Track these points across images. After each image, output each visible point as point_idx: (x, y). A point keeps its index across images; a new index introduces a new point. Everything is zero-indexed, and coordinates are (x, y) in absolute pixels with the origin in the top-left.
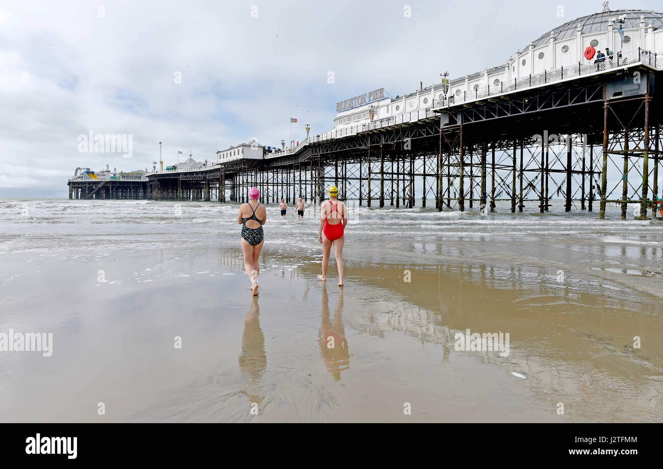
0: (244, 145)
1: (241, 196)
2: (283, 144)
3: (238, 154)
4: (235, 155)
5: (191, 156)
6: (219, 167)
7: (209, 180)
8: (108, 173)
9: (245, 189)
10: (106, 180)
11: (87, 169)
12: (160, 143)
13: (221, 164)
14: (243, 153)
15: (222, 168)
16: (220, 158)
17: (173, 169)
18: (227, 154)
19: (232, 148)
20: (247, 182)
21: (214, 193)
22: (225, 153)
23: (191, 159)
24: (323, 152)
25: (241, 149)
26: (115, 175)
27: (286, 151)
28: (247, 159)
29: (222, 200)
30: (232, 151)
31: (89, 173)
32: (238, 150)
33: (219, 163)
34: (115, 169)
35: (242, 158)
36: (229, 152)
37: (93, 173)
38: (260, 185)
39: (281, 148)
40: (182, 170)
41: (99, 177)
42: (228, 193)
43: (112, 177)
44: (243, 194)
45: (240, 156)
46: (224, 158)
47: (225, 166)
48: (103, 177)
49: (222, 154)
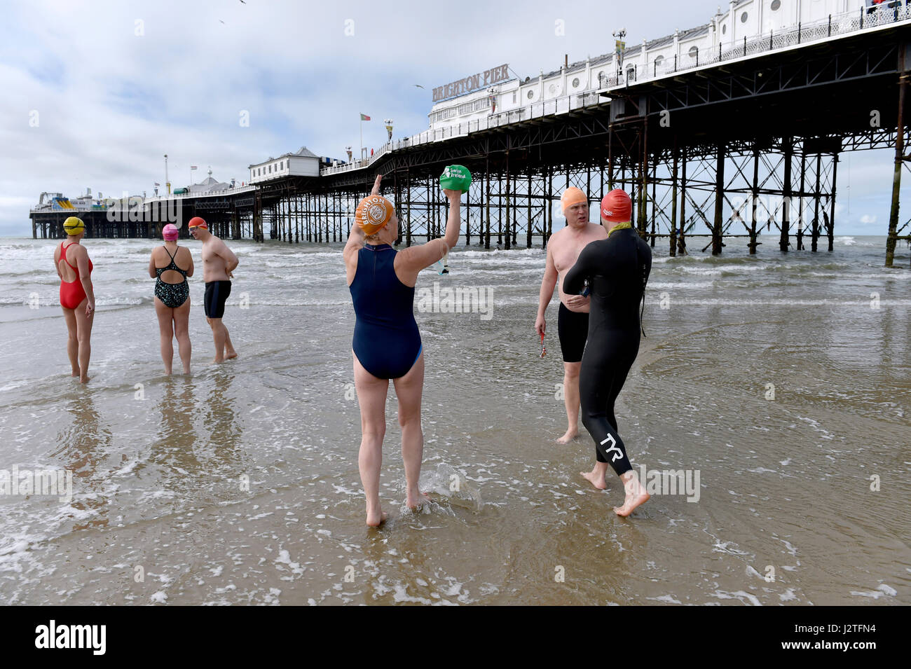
0: (289, 156)
1: (286, 231)
2: (350, 154)
3: (282, 169)
4: (276, 170)
5: (210, 173)
6: (254, 188)
7: (238, 210)
8: (90, 200)
9: (293, 223)
10: (86, 211)
11: (58, 194)
12: (166, 156)
13: (256, 184)
14: (288, 167)
15: (257, 191)
16: (254, 176)
17: (183, 192)
18: (264, 169)
19: (272, 160)
20: (296, 212)
21: (247, 228)
22: (262, 168)
23: (210, 178)
24: (413, 164)
25: (285, 161)
26: (99, 203)
27: (353, 164)
28: (295, 176)
29: (258, 237)
30: (273, 165)
31: (61, 199)
32: (282, 164)
33: (252, 182)
34: (100, 194)
35: (287, 174)
36: (267, 166)
37: (66, 200)
38: (315, 216)
39: (346, 160)
40: (197, 194)
41: (75, 206)
42: (267, 228)
43: (94, 206)
44: (290, 229)
45: (285, 172)
46: (259, 175)
47: (262, 187)
48: (82, 206)
49: (256, 169)
